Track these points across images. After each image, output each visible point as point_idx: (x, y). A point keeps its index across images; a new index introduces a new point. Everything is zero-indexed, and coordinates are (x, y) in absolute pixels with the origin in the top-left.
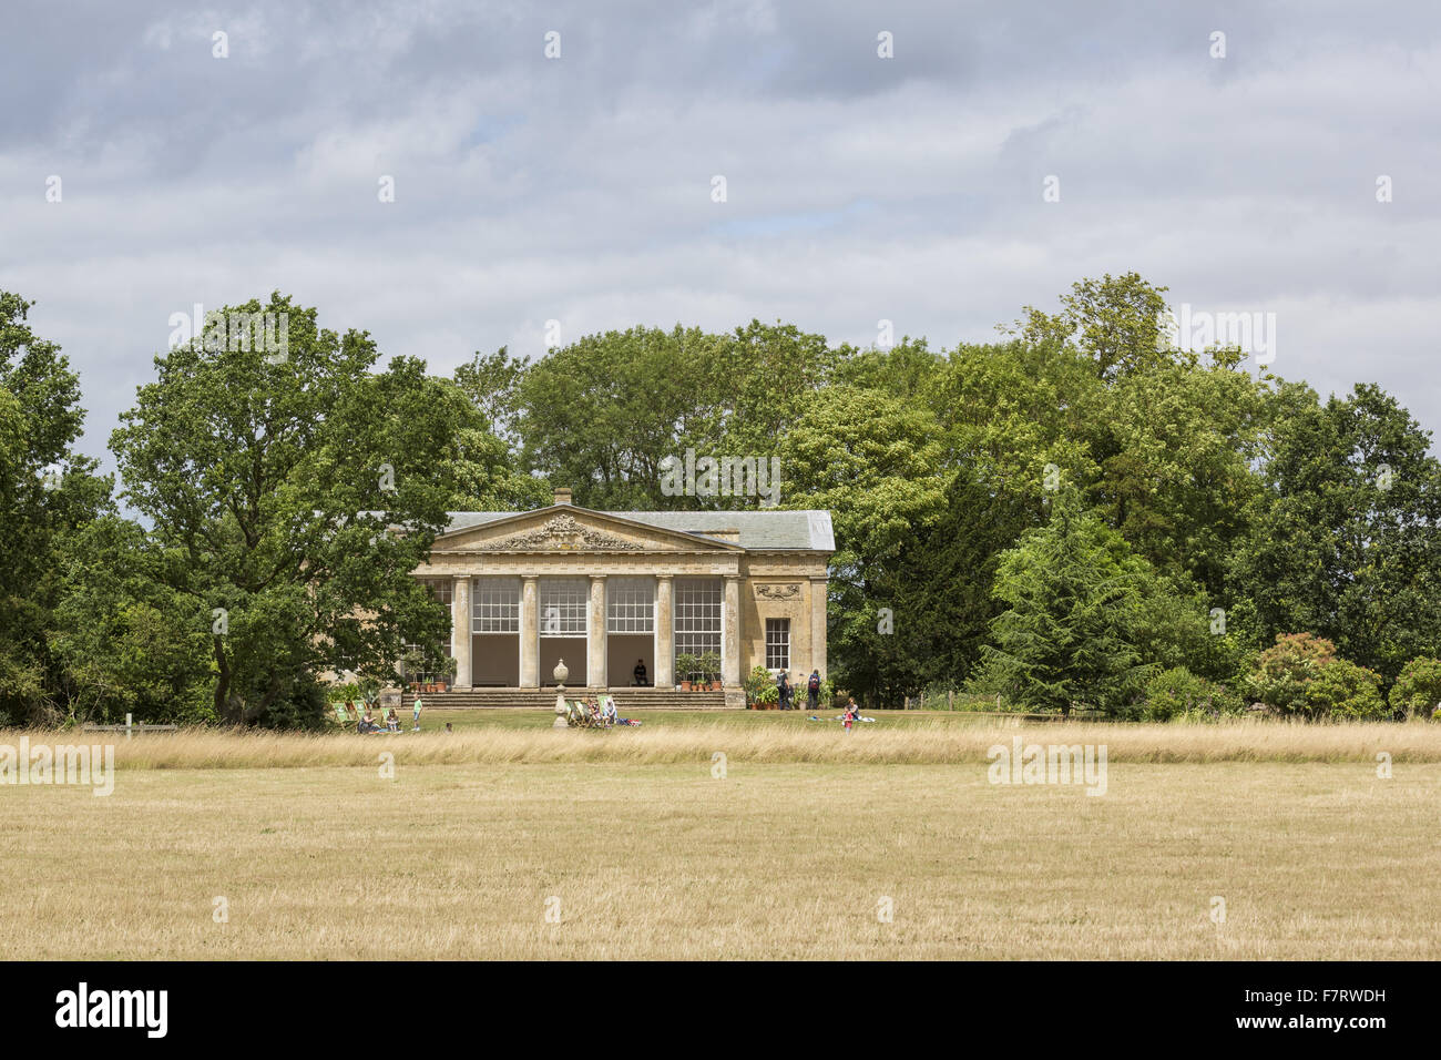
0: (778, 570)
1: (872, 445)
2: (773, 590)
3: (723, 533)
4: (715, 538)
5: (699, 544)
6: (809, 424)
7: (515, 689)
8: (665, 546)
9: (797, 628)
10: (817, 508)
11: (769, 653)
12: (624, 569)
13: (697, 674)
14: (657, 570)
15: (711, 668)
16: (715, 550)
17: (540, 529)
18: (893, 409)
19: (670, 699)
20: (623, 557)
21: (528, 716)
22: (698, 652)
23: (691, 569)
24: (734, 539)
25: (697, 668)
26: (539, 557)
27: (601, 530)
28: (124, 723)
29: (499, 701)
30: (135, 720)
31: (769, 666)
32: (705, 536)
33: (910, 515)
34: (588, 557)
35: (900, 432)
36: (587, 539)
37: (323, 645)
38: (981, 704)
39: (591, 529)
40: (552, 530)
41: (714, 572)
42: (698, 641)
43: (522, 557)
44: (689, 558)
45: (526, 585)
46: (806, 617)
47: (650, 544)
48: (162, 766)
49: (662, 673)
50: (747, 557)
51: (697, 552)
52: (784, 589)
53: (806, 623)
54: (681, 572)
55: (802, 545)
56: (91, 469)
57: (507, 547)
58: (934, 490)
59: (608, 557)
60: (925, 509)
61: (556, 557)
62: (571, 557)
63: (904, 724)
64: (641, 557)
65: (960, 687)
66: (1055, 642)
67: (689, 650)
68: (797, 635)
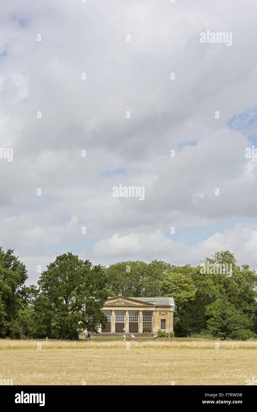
0: (163, 309)
1: (180, 284)
2: (162, 313)
3: (152, 302)
4: (152, 303)
5: (148, 304)
6: (167, 280)
7: (110, 333)
8: (141, 304)
9: (167, 321)
10: (169, 297)
11: (161, 326)
12: (132, 309)
13: (148, 330)
14: (139, 309)
15: (150, 329)
16: (151, 305)
17: (115, 301)
18: (184, 277)
19: (142, 335)
20: (132, 307)
21: (116, 338)
22: (147, 326)
23: (146, 309)
24: (155, 303)
25: (147, 329)
26: (115, 306)
27: (128, 301)
28: (46, 339)
29: (107, 335)
30: (48, 339)
31: (161, 329)
32: (149, 302)
33: (188, 299)
34: (125, 306)
35: (186, 282)
36: (125, 303)
37: (81, 323)
38: (204, 337)
39: (126, 301)
40: (118, 301)
41: (151, 310)
42: (147, 323)
43: (112, 306)
44: (146, 307)
45: (112, 312)
46: (169, 319)
47: (138, 304)
48: (59, 348)
49: (141, 330)
50: (157, 307)
51: (147, 306)
52: (164, 313)
53: (169, 320)
54: (144, 310)
55: (168, 304)
56: (35, 287)
57: (109, 304)
58: (193, 294)
59: (129, 307)
60: (191, 298)
61: (119, 306)
62: (122, 306)
63: (190, 341)
64: (136, 307)
65: (199, 333)
66: (223, 325)
67: (145, 325)
68: (167, 322)
